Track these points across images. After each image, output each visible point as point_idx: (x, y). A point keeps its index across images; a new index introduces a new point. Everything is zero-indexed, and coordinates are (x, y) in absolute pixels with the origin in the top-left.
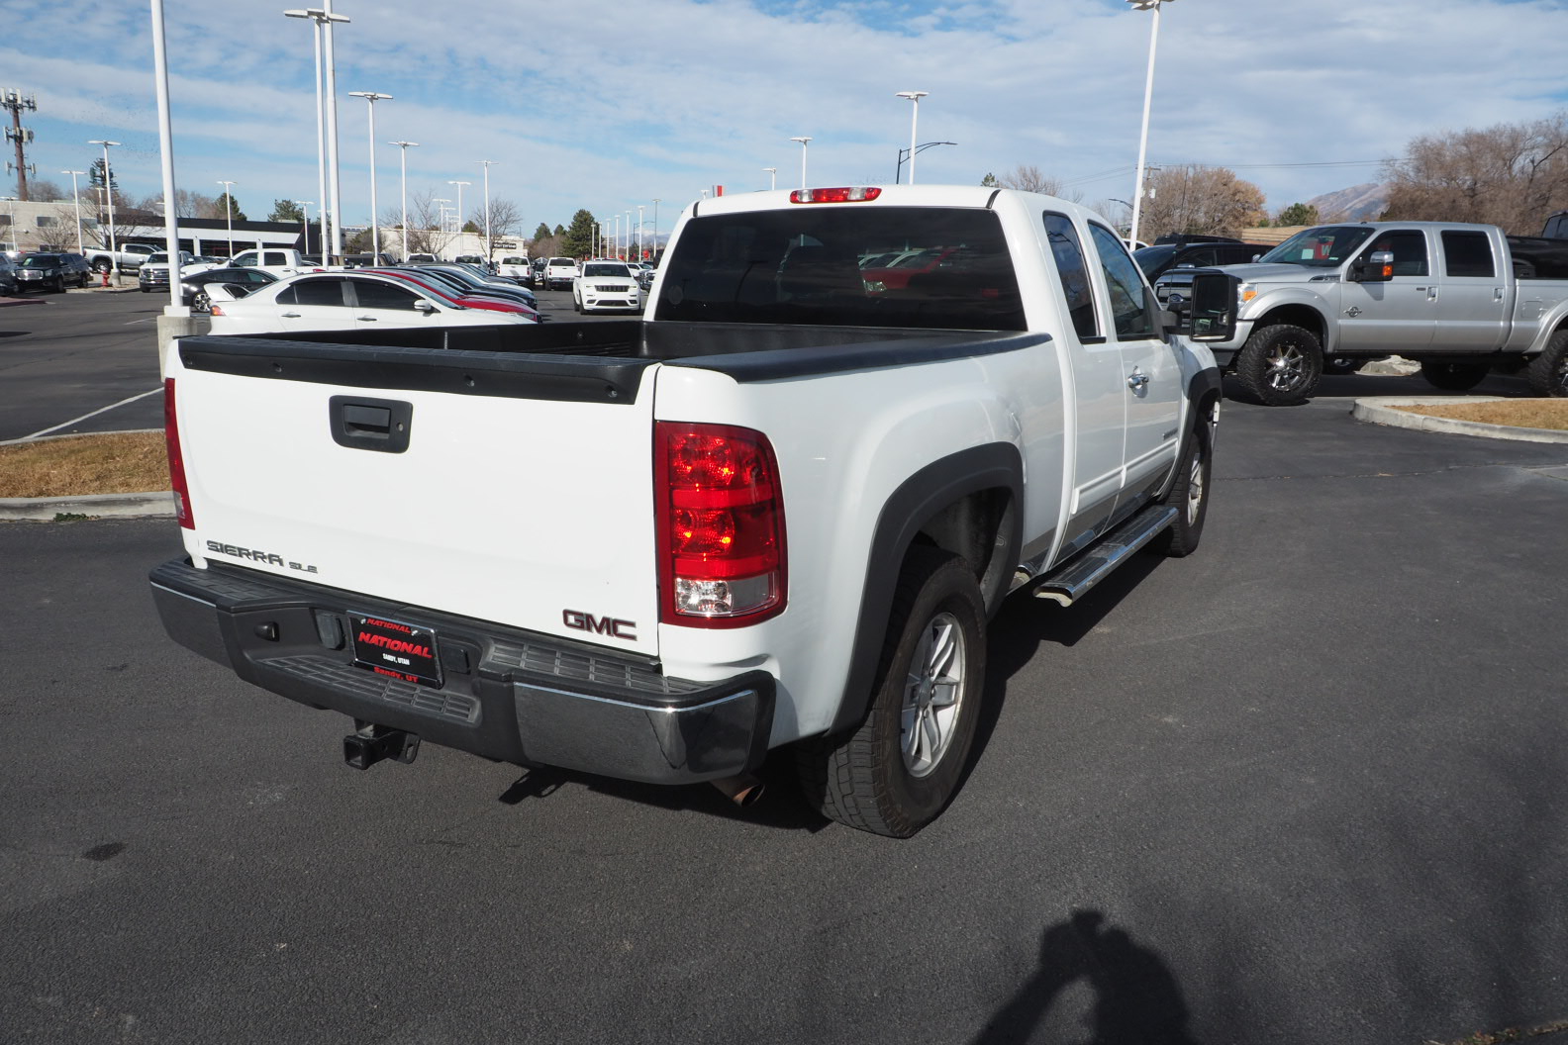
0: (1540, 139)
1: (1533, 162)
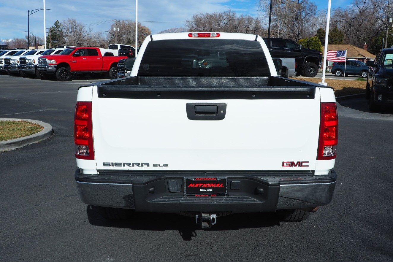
0: (226, 17)
1: (225, 23)
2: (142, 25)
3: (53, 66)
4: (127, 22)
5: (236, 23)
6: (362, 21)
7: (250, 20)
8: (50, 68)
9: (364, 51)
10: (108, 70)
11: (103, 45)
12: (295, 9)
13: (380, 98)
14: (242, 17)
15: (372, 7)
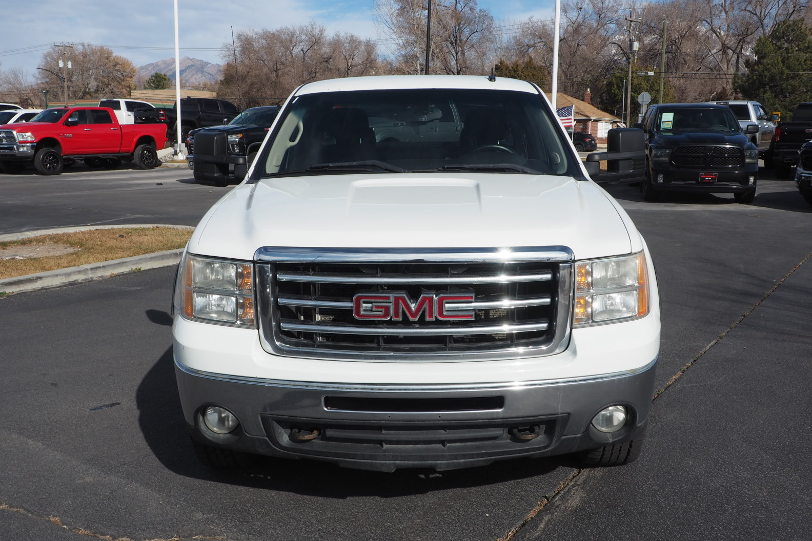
0: (304, 37)
1: (303, 51)
2: (114, 54)
3: (28, 144)
4: (81, 47)
5: (326, 50)
6: (578, 46)
7: (354, 43)
8: (21, 150)
9: (587, 104)
10: (131, 151)
11: (26, 99)
12: (452, 23)
13: (660, 179)
14: (338, 36)
15: (595, 18)
